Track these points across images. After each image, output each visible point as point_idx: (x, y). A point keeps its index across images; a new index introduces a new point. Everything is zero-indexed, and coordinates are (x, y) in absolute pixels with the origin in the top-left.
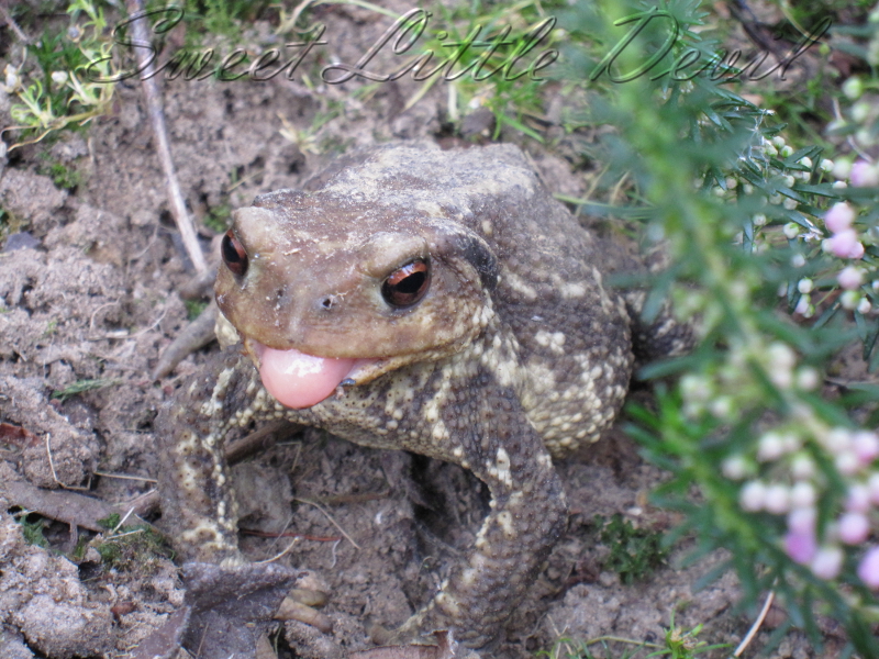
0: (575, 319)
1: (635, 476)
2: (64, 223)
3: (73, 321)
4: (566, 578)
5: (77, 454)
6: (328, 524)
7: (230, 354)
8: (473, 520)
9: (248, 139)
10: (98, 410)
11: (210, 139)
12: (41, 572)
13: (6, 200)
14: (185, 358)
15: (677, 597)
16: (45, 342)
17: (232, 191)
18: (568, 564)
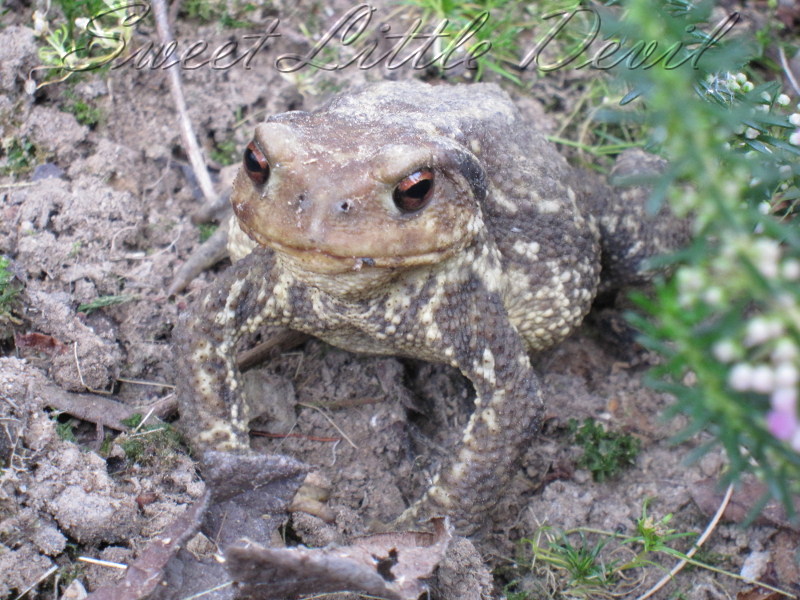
0: (549, 232)
1: (604, 385)
2: (86, 156)
3: (95, 243)
4: (544, 476)
5: (102, 361)
6: (328, 426)
7: (241, 267)
8: (460, 424)
9: (251, 81)
10: (119, 323)
11: (217, 81)
12: (73, 465)
13: (33, 134)
14: (197, 276)
15: (643, 493)
16: (71, 261)
17: (237, 128)
18: (545, 463)
